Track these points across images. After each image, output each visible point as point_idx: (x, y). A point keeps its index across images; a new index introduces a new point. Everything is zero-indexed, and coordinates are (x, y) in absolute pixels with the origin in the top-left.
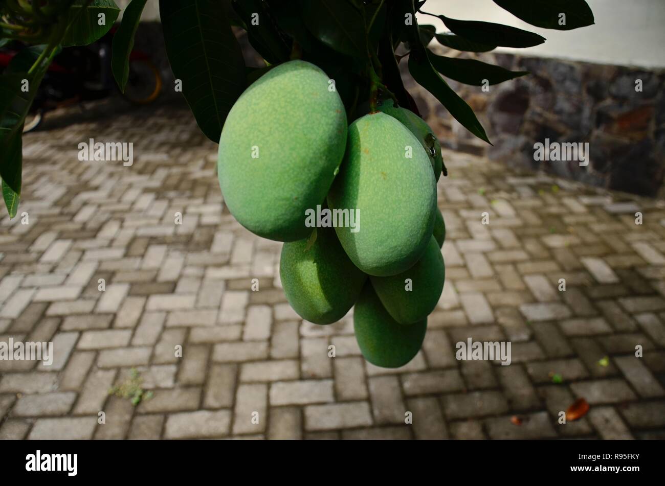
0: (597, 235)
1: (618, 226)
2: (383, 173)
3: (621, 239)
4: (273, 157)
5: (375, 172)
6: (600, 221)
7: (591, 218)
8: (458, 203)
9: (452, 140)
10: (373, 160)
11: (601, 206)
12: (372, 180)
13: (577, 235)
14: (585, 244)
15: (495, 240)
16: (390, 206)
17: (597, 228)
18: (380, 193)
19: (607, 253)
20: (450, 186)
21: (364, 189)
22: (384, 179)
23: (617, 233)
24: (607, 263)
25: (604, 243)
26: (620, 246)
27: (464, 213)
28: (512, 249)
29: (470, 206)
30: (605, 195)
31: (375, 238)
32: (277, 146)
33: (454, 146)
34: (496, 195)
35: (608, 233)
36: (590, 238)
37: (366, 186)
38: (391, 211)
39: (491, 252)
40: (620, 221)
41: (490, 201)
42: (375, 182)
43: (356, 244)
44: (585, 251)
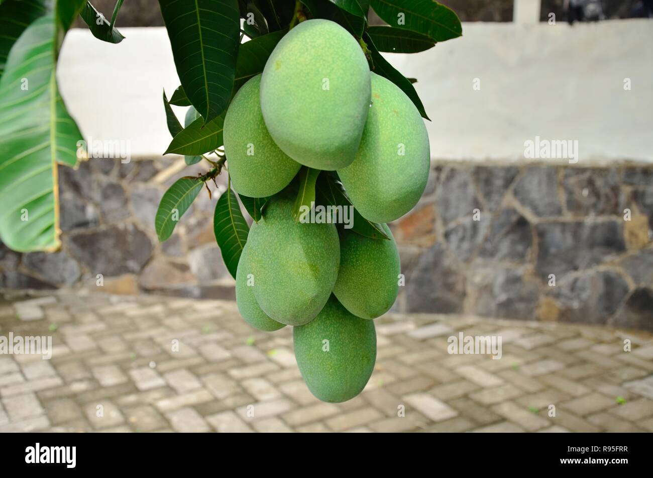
0: (412, 366)
1: (432, 353)
2: (395, 112)
3: (441, 366)
4: (340, 80)
5: (389, 111)
6: (410, 351)
7: (397, 350)
8: (224, 361)
9: (192, 285)
10: (384, 102)
11: (404, 334)
12: (388, 117)
13: (387, 371)
14: (401, 380)
15: (287, 397)
16: (406, 138)
17: (410, 358)
18: (397, 128)
19: (431, 386)
20: (206, 342)
21: (383, 125)
22: (397, 116)
23: (433, 360)
24: (435, 396)
25: (424, 375)
26: (442, 374)
27: (235, 373)
28: (312, 404)
29: (242, 364)
30: (404, 321)
31: (397, 167)
32: (341, 71)
33: (197, 292)
34: (270, 344)
35: (424, 362)
36: (405, 372)
37: (384, 122)
38: (407, 141)
39: (286, 413)
40: (433, 347)
41: (265, 351)
42: (391, 119)
43: (380, 177)
44: (404, 388)
